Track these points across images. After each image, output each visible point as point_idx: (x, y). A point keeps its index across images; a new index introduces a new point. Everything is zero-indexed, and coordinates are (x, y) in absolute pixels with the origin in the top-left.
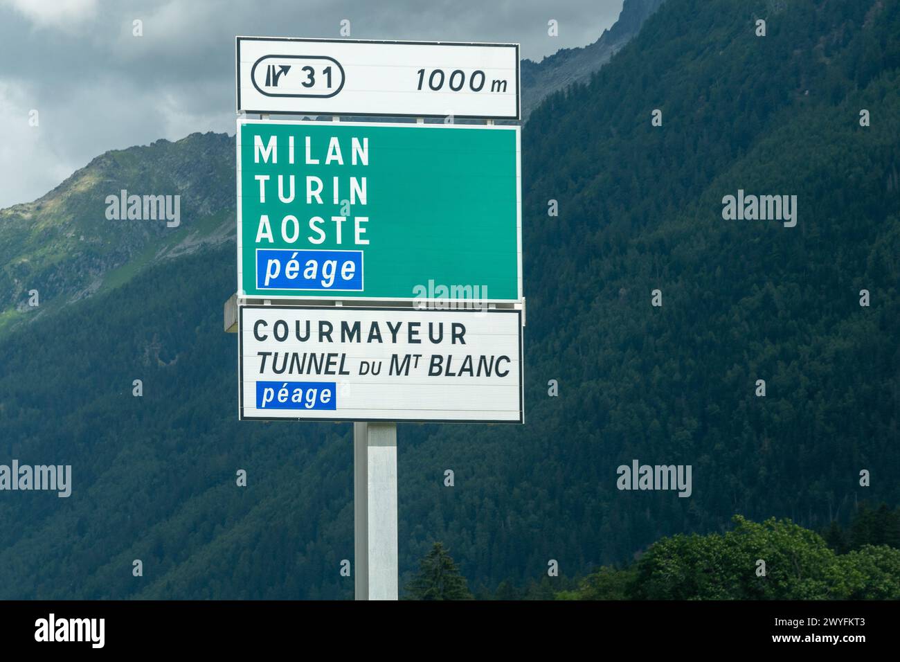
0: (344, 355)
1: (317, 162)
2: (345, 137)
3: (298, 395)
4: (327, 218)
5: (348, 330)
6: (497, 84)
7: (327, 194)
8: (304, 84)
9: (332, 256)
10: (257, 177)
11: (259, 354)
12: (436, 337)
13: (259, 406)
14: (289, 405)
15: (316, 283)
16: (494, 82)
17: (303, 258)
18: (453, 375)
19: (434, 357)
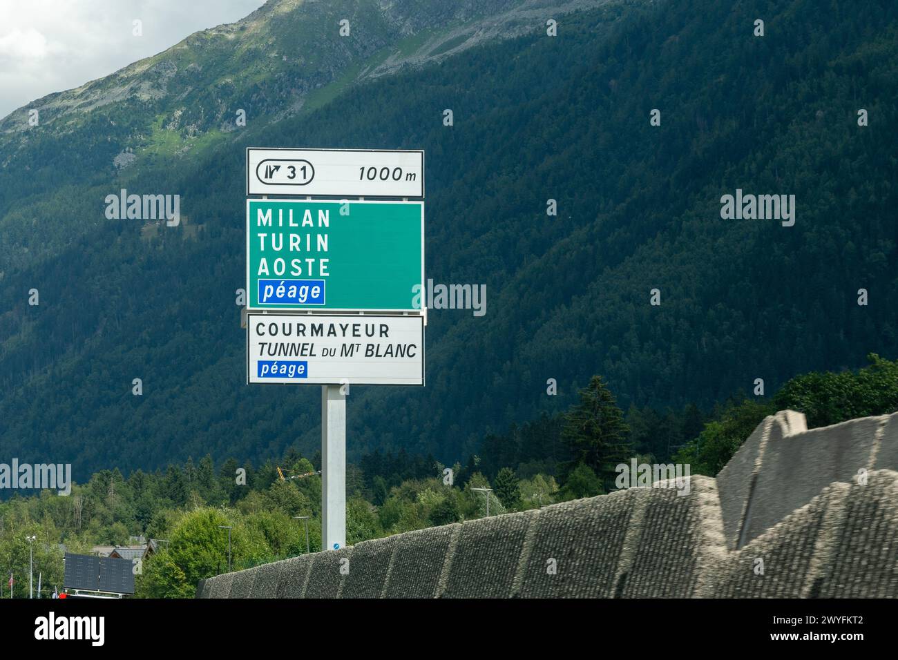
0: (312, 345)
1: (296, 225)
2: (314, 209)
3: (284, 369)
4: (303, 259)
5: (315, 329)
6: (409, 176)
7: (302, 245)
8: (289, 177)
9: (305, 283)
10: (259, 235)
11: (260, 344)
12: (370, 333)
13: (259, 375)
14: (278, 375)
15: (296, 300)
16: (408, 175)
17: (287, 285)
18: (381, 356)
19: (368, 345)
